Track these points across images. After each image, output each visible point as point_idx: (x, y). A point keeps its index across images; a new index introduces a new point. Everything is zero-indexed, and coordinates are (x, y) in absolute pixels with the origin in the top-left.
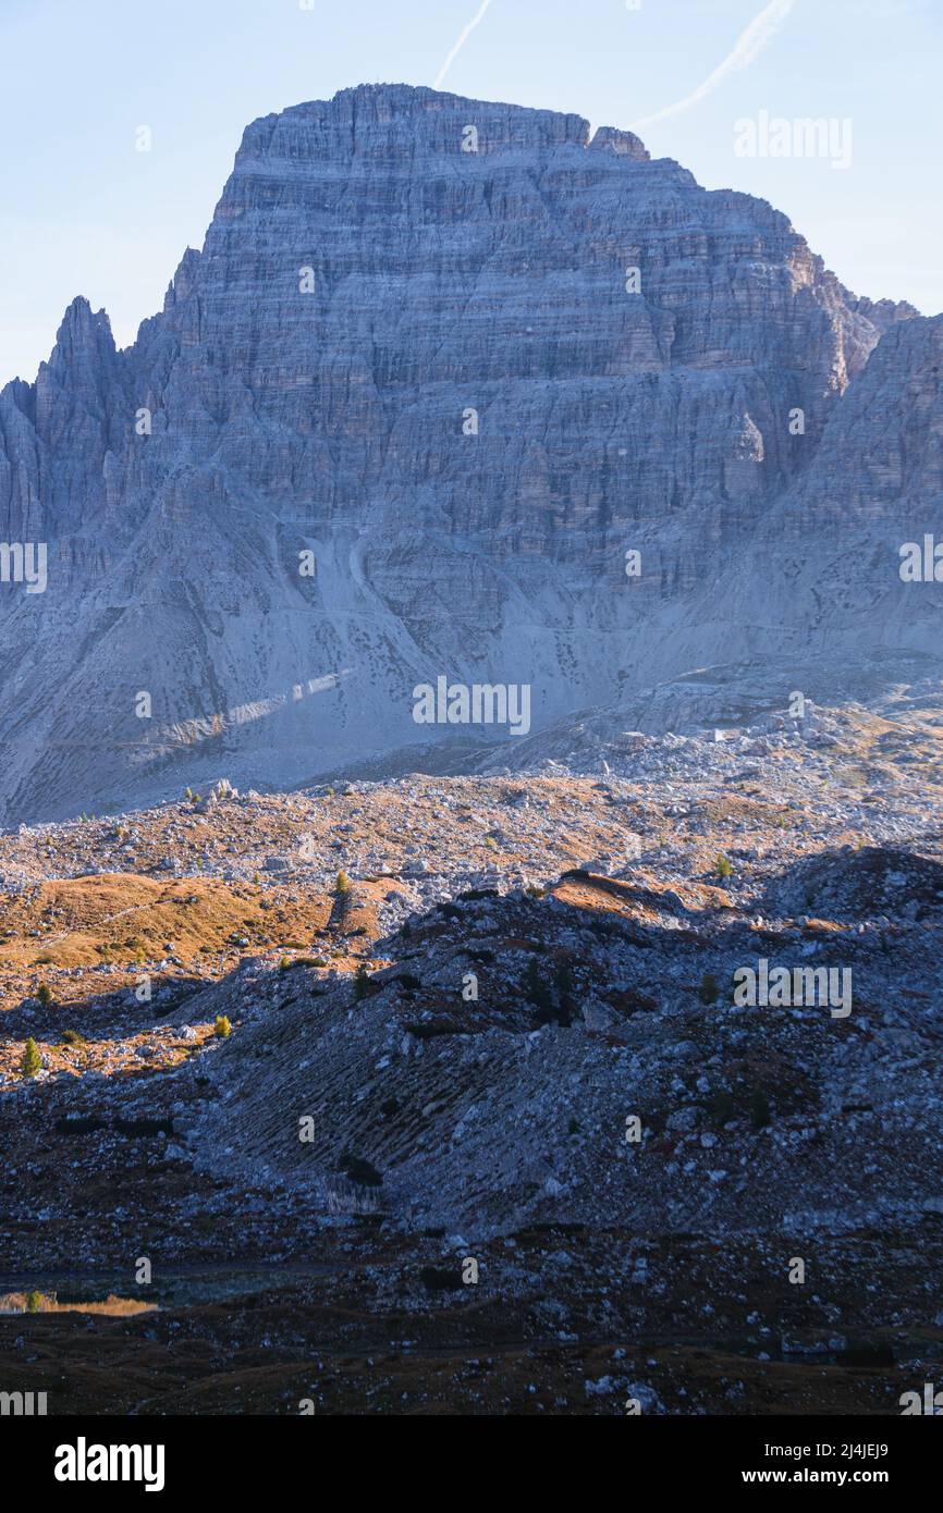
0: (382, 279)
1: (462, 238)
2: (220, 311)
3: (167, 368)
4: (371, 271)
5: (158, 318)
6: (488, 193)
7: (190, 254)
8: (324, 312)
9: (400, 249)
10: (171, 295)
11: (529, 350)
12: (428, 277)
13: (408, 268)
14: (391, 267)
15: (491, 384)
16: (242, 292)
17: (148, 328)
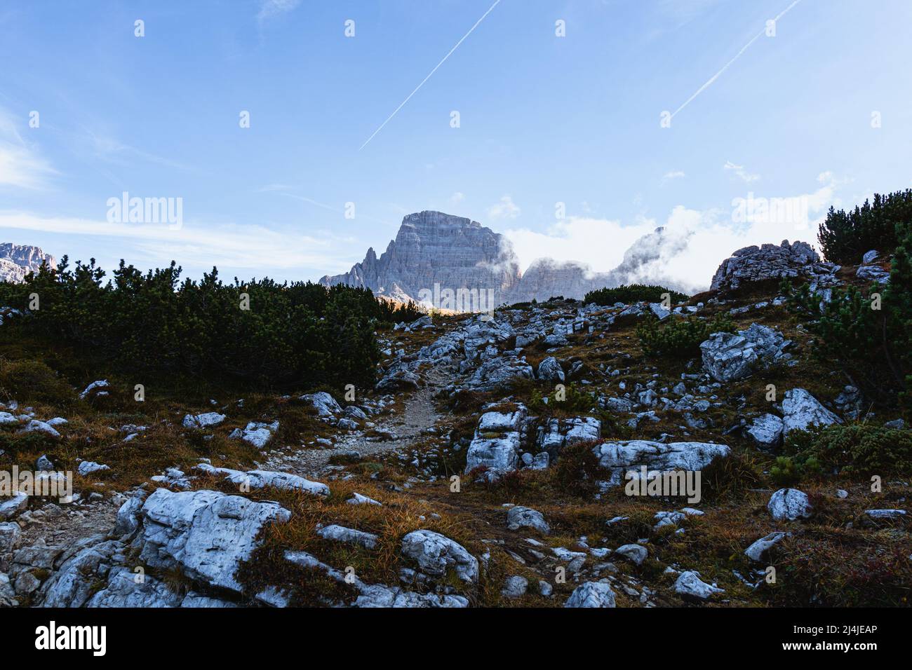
0: (432, 247)
1: (447, 240)
2: (400, 251)
3: (389, 262)
4: (430, 245)
5: (385, 253)
6: (452, 232)
7: (392, 241)
8: (421, 252)
9: (435, 241)
10: (388, 248)
11: (462, 262)
12: (441, 247)
13: (437, 245)
14: (434, 245)
15: (454, 268)
16: (405, 248)
17: (383, 255)
